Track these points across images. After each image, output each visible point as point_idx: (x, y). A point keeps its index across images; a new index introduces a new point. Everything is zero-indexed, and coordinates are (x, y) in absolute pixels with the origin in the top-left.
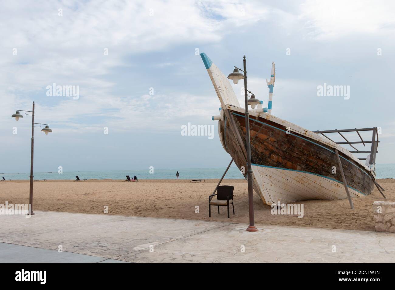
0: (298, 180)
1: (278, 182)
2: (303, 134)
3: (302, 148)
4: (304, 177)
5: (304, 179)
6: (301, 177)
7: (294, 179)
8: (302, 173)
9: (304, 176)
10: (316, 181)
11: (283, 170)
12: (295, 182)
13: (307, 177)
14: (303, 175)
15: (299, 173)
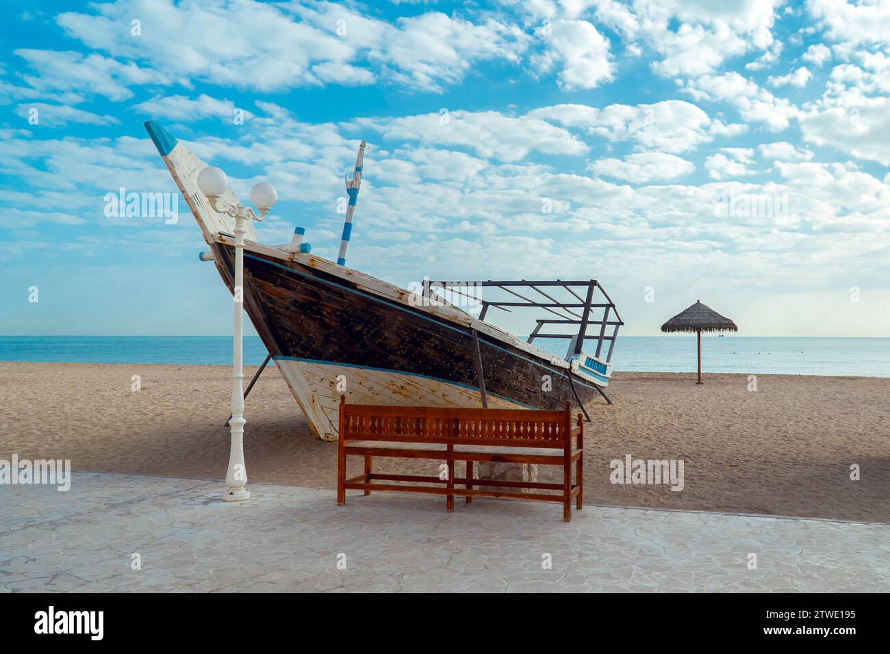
0: (395, 388)
1: (351, 393)
2: (395, 300)
3: (395, 326)
4: (408, 384)
5: (408, 387)
6: (400, 383)
7: (387, 387)
8: (403, 375)
9: (408, 381)
10: (433, 391)
11: (360, 370)
12: (388, 392)
13: (415, 384)
14: (405, 380)
15: (396, 374)
